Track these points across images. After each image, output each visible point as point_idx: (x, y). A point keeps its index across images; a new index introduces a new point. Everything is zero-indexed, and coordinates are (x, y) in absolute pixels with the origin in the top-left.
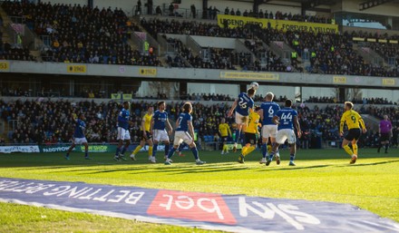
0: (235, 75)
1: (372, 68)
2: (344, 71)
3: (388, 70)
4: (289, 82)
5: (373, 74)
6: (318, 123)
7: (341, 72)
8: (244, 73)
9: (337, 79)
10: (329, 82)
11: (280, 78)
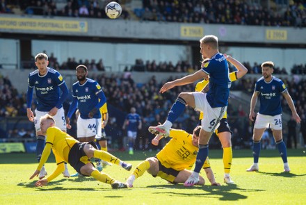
0: (11, 23)
1: (249, 11)
2: (201, 15)
3: (276, 14)
4: (105, 35)
5: (251, 22)
6: (154, 106)
7: (195, 19)
8: (26, 19)
9: (187, 31)
10: (174, 36)
11: (90, 27)
